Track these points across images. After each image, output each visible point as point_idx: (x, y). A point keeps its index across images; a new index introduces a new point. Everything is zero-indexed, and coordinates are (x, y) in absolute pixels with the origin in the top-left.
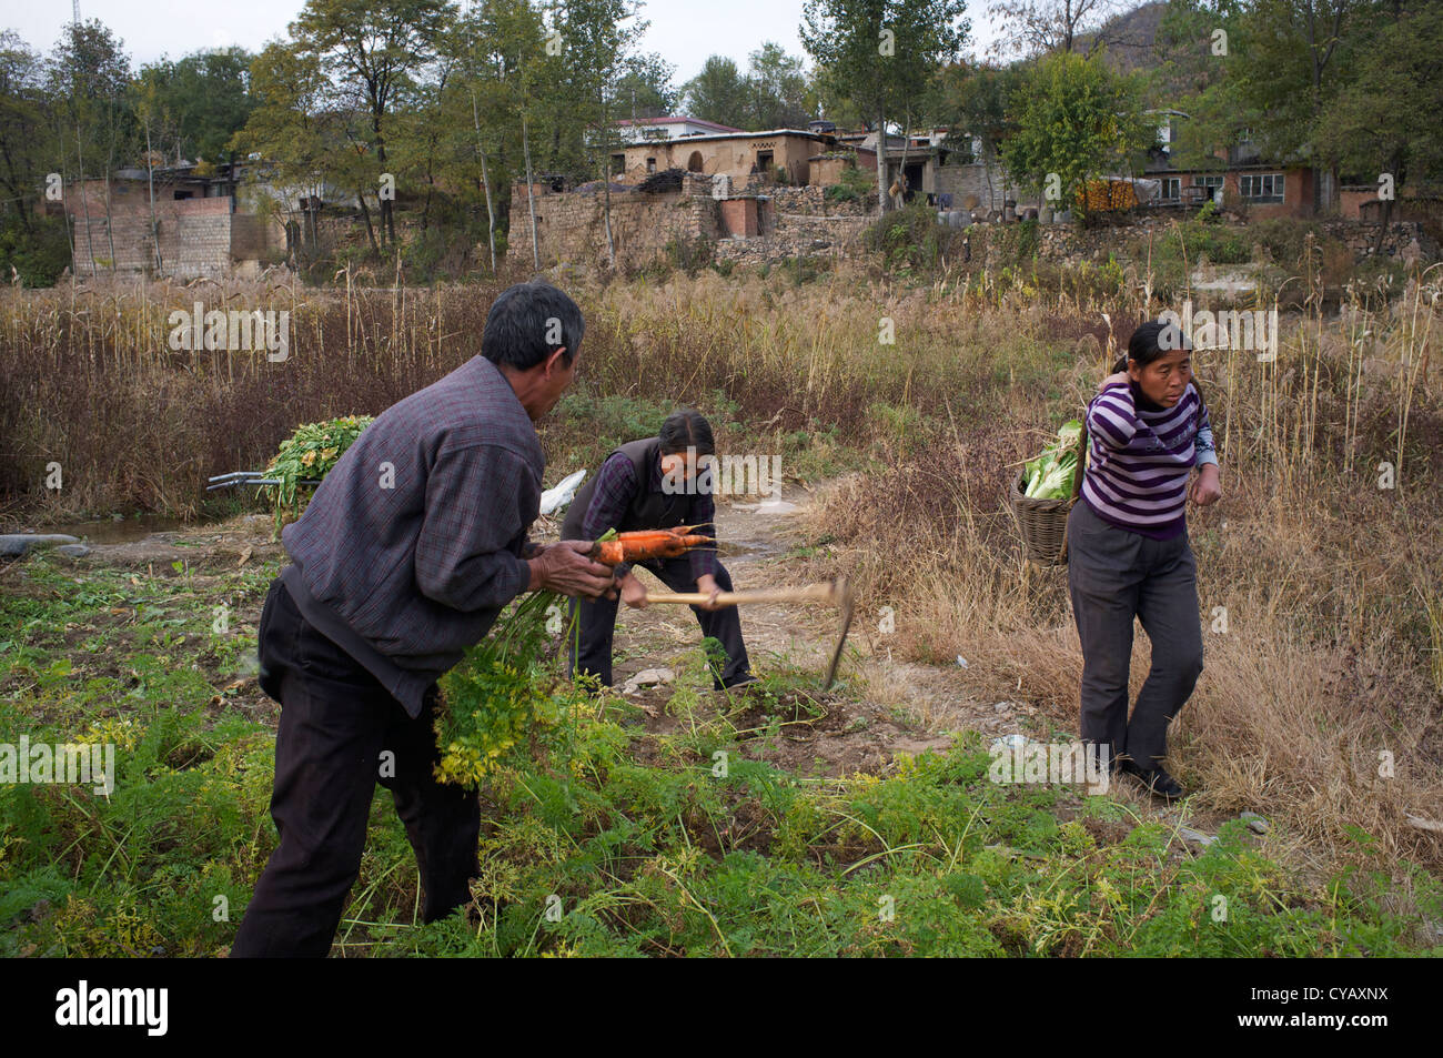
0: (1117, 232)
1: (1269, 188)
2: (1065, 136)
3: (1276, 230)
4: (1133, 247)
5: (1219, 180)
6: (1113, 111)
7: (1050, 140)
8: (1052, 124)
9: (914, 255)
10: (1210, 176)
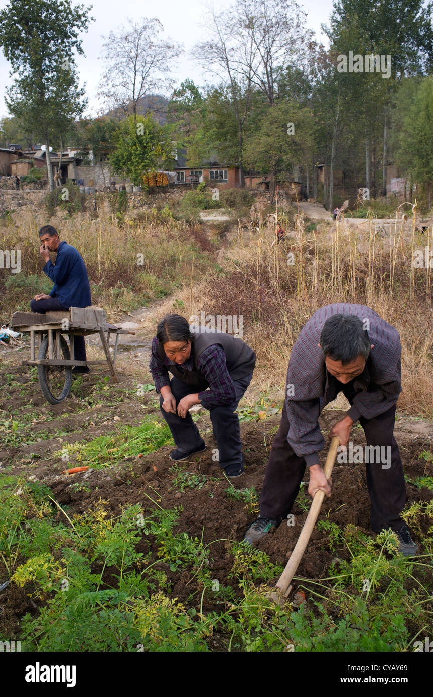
0: (163, 195)
1: (222, 176)
2: (137, 153)
3: (231, 194)
4: (171, 202)
5: (201, 173)
6: (159, 141)
7: (131, 155)
8: (132, 147)
9: (70, 207)
10: (197, 170)
